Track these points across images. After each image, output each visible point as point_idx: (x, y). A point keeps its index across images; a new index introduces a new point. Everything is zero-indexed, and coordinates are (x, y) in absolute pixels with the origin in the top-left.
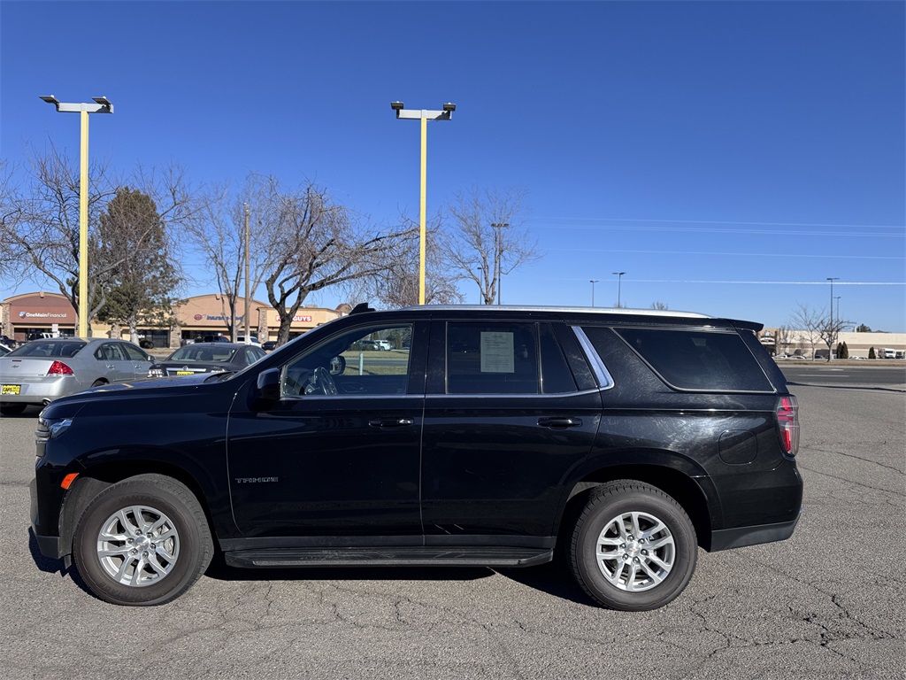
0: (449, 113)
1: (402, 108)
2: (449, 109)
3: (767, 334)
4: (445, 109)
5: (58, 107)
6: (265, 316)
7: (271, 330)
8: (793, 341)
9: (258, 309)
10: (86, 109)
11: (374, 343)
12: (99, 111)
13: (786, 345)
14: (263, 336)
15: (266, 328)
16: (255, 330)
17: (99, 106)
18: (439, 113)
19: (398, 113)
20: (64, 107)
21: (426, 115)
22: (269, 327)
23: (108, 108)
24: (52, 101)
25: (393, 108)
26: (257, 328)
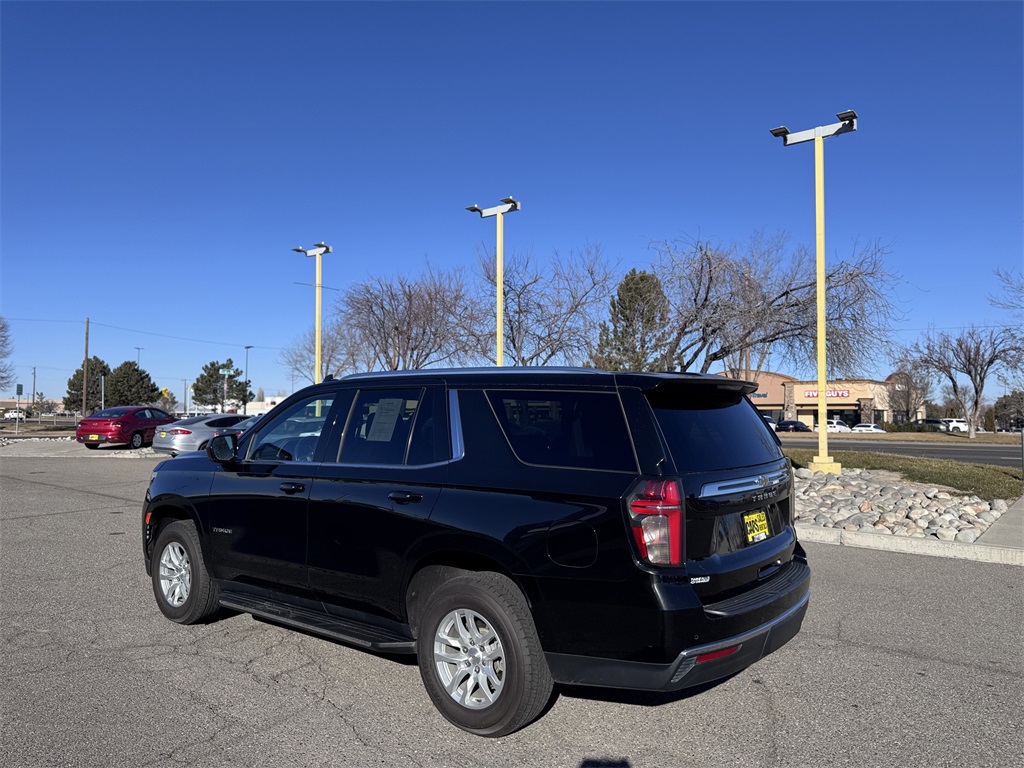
0: (851, 123)
1: (788, 133)
2: (849, 118)
4: (842, 120)
5: (481, 214)
6: (791, 392)
7: (799, 408)
9: (783, 385)
10: (500, 210)
11: (939, 422)
12: (510, 210)
14: (790, 415)
15: (793, 406)
16: (781, 408)
17: (509, 206)
18: (840, 125)
19: (785, 140)
20: (487, 212)
21: (819, 134)
22: (797, 405)
23: (516, 205)
24: (475, 210)
25: (776, 135)
26: (783, 405)
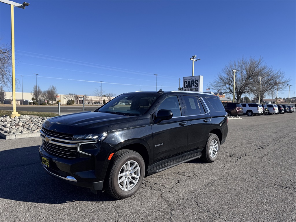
2: (25, 5)
3: (81, 97)
8: (88, 99)
13: (86, 100)
